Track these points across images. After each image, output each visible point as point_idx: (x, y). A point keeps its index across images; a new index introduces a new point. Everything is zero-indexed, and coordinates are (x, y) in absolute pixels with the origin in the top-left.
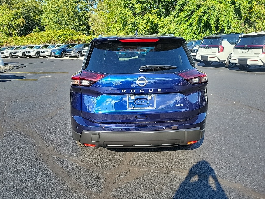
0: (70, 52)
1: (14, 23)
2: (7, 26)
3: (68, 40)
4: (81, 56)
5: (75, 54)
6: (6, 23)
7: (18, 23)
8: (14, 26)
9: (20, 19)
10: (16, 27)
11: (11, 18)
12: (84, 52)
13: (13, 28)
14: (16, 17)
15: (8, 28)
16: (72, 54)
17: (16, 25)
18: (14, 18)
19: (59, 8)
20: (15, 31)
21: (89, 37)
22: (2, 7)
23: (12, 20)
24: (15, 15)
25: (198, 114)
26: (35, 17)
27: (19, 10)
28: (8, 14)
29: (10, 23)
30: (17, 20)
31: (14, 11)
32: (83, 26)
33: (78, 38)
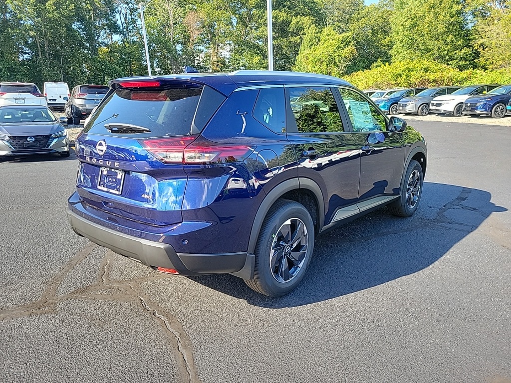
0: (405, 106)
1: (338, 55)
2: (326, 61)
3: (414, 80)
4: (427, 113)
5: (414, 110)
6: (324, 57)
7: (343, 55)
8: (337, 60)
9: (349, 48)
11: (335, 48)
12: (433, 105)
13: (335, 63)
14: (344, 44)
15: (327, 65)
16: (409, 109)
17: (340, 58)
18: (339, 47)
20: (336, 69)
21: (465, 74)
22: (326, 31)
23: (335, 52)
24: (343, 41)
25: (181, 222)
26: (383, 42)
27: (350, 33)
28: (331, 41)
29: (331, 56)
30: (343, 49)
31: (343, 34)
32: (463, 51)
33: (437, 75)
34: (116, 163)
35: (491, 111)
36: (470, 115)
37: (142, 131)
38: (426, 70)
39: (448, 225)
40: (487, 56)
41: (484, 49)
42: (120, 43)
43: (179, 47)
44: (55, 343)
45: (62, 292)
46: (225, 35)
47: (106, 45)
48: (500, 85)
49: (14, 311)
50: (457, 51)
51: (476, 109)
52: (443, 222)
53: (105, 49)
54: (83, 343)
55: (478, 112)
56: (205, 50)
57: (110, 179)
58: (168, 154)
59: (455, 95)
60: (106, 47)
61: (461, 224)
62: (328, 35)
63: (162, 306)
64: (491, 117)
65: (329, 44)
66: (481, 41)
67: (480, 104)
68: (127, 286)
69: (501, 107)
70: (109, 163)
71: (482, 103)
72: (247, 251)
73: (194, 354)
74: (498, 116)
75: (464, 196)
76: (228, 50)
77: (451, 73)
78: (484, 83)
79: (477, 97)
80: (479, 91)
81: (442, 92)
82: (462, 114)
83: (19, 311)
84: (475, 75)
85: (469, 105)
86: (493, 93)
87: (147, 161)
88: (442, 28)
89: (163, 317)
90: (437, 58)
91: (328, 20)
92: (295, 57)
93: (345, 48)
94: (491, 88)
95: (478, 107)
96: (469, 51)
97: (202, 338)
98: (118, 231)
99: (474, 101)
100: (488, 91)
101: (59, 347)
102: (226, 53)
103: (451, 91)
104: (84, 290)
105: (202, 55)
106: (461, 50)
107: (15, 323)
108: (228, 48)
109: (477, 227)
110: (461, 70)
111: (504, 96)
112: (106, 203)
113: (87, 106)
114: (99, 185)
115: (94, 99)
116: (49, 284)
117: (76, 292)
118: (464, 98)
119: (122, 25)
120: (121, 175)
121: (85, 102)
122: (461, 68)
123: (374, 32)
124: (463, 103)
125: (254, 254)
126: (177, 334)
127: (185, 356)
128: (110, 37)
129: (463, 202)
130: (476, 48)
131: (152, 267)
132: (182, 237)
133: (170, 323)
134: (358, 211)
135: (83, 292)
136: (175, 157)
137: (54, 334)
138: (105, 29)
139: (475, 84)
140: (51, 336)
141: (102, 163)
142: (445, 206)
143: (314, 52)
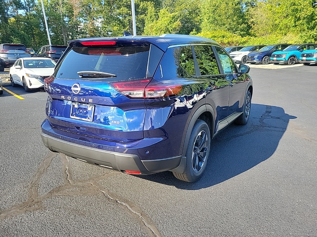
2: (164, 30)
6: (163, 27)
7: (174, 26)
8: (170, 30)
9: (177, 22)
10: (172, 31)
11: (169, 22)
13: (169, 31)
14: (173, 20)
17: (172, 28)
18: (171, 21)
19: (216, 6)
21: (245, 39)
22: (162, 11)
23: (169, 24)
24: (173, 18)
25: (143, 139)
26: (196, 19)
27: (177, 13)
28: (166, 18)
29: (167, 27)
30: (173, 23)
31: (173, 14)
32: (242, 25)
33: (230, 40)
34: (90, 100)
35: (262, 61)
36: (250, 63)
37: (110, 76)
38: (223, 37)
39: (269, 128)
40: (256, 28)
41: (254, 25)
42: (24, 15)
43: (66, 19)
44: (54, 231)
45: (43, 193)
46: (98, 12)
47: (13, 17)
48: (266, 46)
49: (10, 210)
50: (239, 26)
51: (254, 59)
52: (265, 126)
53: (13, 19)
54: (75, 229)
55: (255, 61)
56: (84, 21)
57: (81, 111)
58: (132, 92)
59: (241, 51)
60: (14, 18)
61: (276, 127)
62: (164, 14)
63: (120, 196)
64: (262, 64)
65: (165, 19)
66: (252, 20)
67: (256, 57)
68: (88, 184)
69: (267, 58)
70: (83, 100)
71: (257, 56)
72: (181, 155)
73: (157, 227)
74: (265, 64)
75: (269, 110)
76: (100, 22)
77: (237, 38)
78: (256, 44)
79: (254, 53)
80: (254, 49)
81: (234, 50)
82: (246, 62)
83: (15, 210)
84: (250, 40)
85: (250, 57)
86: (262, 50)
87: (111, 97)
88: (231, 12)
89: (124, 203)
90: (229, 29)
91: (163, 4)
92: (143, 27)
93: (175, 22)
94: (260, 47)
95: (255, 58)
96: (245, 26)
97: (157, 215)
98: (94, 147)
99: (253, 54)
100: (259, 49)
101: (59, 234)
102: (98, 23)
103: (239, 49)
104: (58, 189)
105: (82, 24)
106: (241, 25)
107: (17, 220)
108: (100, 20)
109: (286, 129)
110: (242, 37)
111: (269, 52)
112: (78, 128)
113: (9, 58)
114: (72, 116)
115: (14, 54)
116: (30, 187)
117: (52, 191)
118: (247, 53)
119: (25, 2)
120: (91, 107)
121: (8, 55)
122: (242, 36)
123: (190, 13)
124: (246, 56)
125: (186, 156)
126: (140, 214)
127: (152, 229)
128: (16, 11)
129: (270, 114)
130: (249, 24)
131: (122, 171)
132: (146, 149)
133: (131, 207)
134: (227, 124)
135: (58, 191)
136: (138, 94)
137: (50, 225)
138: (12, 6)
139: (251, 45)
140: (49, 226)
141: (77, 100)
142: (262, 117)
143: (156, 24)
